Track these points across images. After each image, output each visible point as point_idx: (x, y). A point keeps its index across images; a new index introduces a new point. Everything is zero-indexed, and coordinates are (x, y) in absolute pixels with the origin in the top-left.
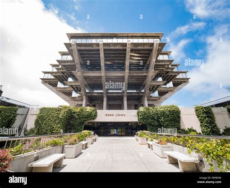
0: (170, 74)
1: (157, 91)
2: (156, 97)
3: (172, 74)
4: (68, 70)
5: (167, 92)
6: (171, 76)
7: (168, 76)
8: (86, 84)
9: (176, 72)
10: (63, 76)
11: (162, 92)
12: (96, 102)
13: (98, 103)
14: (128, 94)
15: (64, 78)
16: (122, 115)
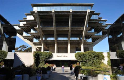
0: (100, 27)
1: (91, 38)
2: (90, 42)
3: (101, 27)
4: (31, 25)
5: (98, 39)
6: (101, 28)
7: (98, 28)
8: (43, 34)
9: (104, 26)
10: (27, 29)
11: (94, 39)
12: (50, 45)
13: (51, 46)
14: (71, 41)
15: (28, 30)
16: (66, 56)
